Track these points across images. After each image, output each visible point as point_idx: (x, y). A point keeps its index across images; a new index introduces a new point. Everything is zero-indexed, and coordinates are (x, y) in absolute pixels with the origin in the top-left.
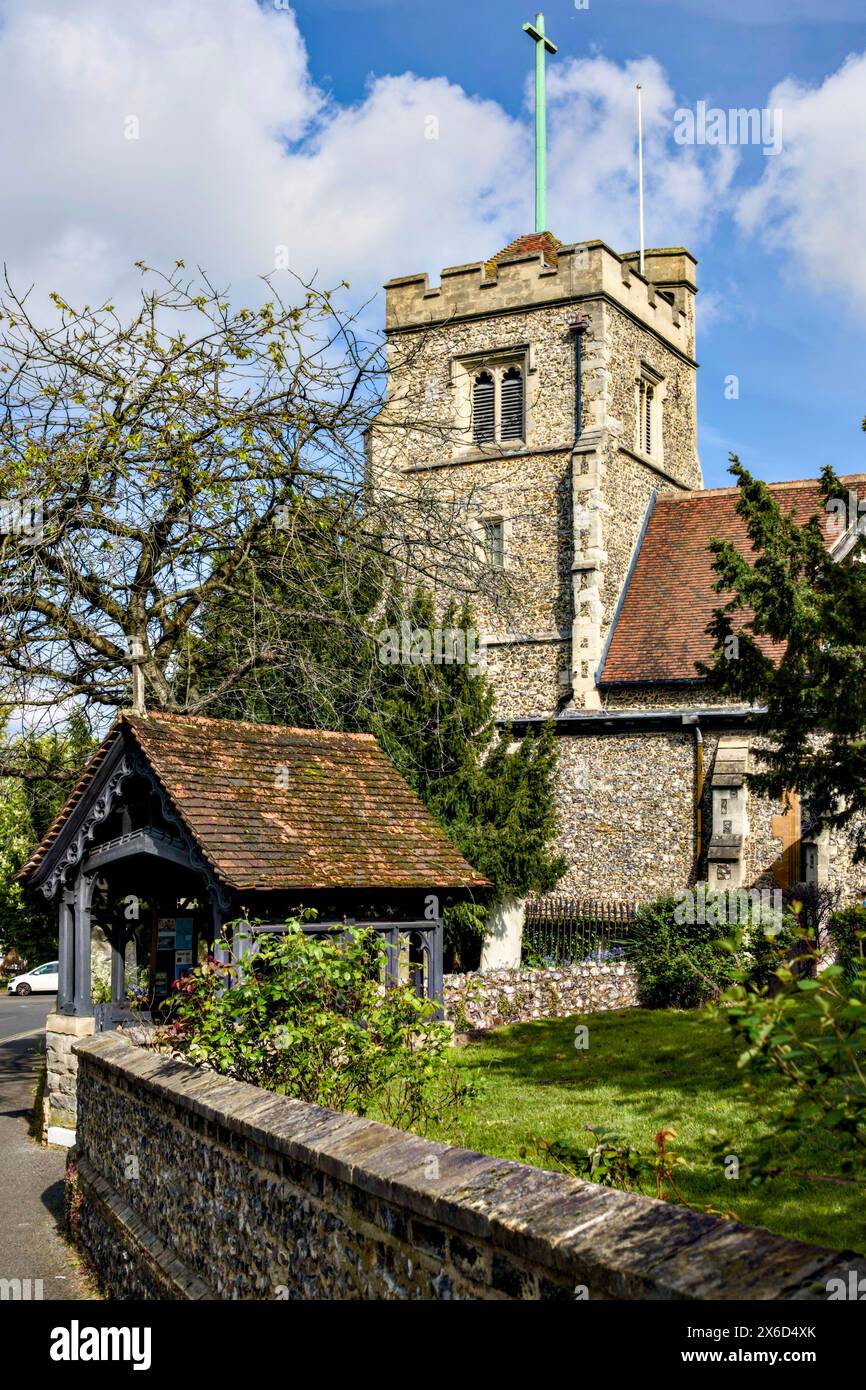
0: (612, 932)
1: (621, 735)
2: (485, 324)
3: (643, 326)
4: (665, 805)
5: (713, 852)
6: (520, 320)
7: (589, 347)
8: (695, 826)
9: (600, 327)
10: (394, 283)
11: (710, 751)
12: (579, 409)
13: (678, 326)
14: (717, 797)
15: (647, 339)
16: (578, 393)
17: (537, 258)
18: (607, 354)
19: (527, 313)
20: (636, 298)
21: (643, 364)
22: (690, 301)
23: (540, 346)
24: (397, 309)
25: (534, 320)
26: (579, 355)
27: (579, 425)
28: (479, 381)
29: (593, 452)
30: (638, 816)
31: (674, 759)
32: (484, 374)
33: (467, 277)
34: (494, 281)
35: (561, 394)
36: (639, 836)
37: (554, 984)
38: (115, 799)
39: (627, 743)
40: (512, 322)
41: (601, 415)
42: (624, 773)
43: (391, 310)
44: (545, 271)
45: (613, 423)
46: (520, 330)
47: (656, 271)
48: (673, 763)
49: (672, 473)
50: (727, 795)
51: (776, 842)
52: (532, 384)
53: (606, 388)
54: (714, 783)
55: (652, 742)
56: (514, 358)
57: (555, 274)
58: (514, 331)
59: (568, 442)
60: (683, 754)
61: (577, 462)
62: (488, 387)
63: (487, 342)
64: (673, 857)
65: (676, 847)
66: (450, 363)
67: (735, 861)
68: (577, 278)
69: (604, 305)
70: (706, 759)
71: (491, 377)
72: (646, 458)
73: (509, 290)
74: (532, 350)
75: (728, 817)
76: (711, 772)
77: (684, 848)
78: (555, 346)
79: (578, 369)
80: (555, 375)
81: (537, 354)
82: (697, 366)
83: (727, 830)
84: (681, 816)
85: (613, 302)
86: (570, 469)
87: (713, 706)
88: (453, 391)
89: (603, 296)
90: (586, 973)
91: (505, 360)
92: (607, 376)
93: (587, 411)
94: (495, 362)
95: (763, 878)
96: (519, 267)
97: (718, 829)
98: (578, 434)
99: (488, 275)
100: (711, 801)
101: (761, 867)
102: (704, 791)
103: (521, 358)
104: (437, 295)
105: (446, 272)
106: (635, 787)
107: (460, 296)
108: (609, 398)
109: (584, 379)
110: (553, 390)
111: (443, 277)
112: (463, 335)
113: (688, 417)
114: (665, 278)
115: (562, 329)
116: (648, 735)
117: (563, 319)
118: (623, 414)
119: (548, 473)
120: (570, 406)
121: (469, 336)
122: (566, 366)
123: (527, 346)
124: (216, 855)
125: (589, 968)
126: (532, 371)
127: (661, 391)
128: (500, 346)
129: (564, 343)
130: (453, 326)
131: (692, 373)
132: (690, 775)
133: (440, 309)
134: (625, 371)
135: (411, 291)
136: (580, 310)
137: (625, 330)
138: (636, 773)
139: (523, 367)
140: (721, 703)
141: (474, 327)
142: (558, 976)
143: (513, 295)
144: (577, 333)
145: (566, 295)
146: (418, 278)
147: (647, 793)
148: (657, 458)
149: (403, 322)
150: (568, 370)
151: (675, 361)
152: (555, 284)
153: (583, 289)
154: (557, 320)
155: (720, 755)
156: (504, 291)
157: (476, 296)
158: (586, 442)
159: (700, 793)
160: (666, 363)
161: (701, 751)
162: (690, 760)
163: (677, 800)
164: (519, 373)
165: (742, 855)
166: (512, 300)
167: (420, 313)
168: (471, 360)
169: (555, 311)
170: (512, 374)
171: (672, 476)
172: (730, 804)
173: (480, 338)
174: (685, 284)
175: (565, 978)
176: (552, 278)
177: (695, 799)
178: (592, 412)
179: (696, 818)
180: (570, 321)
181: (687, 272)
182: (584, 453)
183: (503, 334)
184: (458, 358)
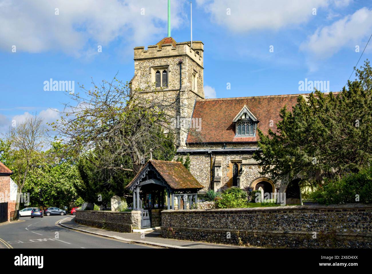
0: (201, 196)
1: (194, 155)
2: (158, 59)
3: (194, 61)
4: (204, 170)
5: (215, 180)
6: (167, 59)
7: (183, 67)
8: (211, 174)
9: (186, 62)
10: (136, 48)
11: (214, 159)
12: (181, 81)
13: (200, 60)
14: (216, 168)
15: (194, 64)
16: (181, 77)
17: (171, 45)
18: (187, 68)
19: (169, 58)
20: (192, 55)
21: (194, 70)
22: (202, 54)
23: (171, 66)
24: (137, 54)
25: (170, 60)
26: (181, 69)
27: (181, 84)
28: (157, 73)
29: (185, 91)
30: (198, 172)
31: (206, 160)
32: (158, 71)
33: (154, 48)
34: (161, 50)
35: (176, 77)
36: (199, 177)
37: (201, 205)
38: (146, 174)
39: (196, 157)
40: (165, 60)
41: (186, 83)
42: (195, 163)
43: (135, 55)
44: (173, 49)
45: (188, 84)
46: (167, 62)
47: (195, 46)
48: (206, 161)
49: (199, 94)
50: (218, 168)
51: (228, 178)
52: (170, 74)
53: (187, 76)
54: (215, 165)
55: (201, 157)
56: (165, 68)
57: (175, 49)
58: (166, 62)
59: (178, 88)
60: (208, 159)
61: (181, 93)
62: (159, 74)
63: (159, 64)
64: (206, 181)
65: (207, 179)
66: (150, 68)
67: (220, 182)
68: (181, 51)
69: (187, 57)
70: (213, 160)
71: (160, 72)
72: (194, 91)
73: (164, 52)
74: (170, 66)
75: (218, 173)
76: (214, 163)
77: (208, 179)
78: (175, 66)
79: (181, 72)
80: (175, 72)
81: (171, 67)
82: (203, 69)
83: (218, 175)
84: (207, 172)
85: (188, 56)
86: (179, 94)
87: (211, 148)
88: (151, 75)
89: (186, 55)
90: (207, 203)
91: (163, 68)
92: (187, 73)
93: (182, 81)
94: (161, 69)
95: (225, 185)
96: (167, 47)
97: (216, 175)
98: (181, 87)
99: (159, 48)
100: (214, 169)
101: (225, 183)
102: (213, 167)
103: (167, 68)
104: (147, 52)
105: (149, 47)
106: (198, 166)
107: (153, 52)
108: (187, 78)
109: (182, 74)
110: (175, 76)
111: (148, 48)
112: (153, 62)
113: (202, 81)
114: (197, 48)
115: (177, 62)
116: (200, 155)
117: (177, 60)
118: (190, 82)
119: (174, 95)
120: (178, 80)
121: (154, 62)
122: (178, 71)
123: (169, 66)
124: (170, 183)
125: (207, 202)
126: (170, 71)
127: (197, 75)
128: (162, 65)
129: (177, 65)
130: (151, 59)
131: (203, 70)
132: (210, 164)
133: (148, 55)
134: (190, 72)
135: (140, 50)
136: (181, 58)
137: (191, 63)
138: (198, 163)
139: (168, 70)
140: (213, 148)
141: (156, 60)
142: (202, 204)
143: (165, 53)
144: (180, 63)
145: (178, 54)
146: (142, 47)
147: (200, 167)
148: (196, 91)
149: (139, 57)
150: (178, 72)
151: (199, 68)
152: (175, 52)
153: (182, 53)
154: (176, 60)
155: (216, 160)
156: (163, 52)
157: (156, 53)
158: (183, 89)
159: (212, 168)
160: (198, 69)
161: (212, 159)
162: (210, 161)
163: (207, 169)
164: (166, 71)
165: (221, 181)
166: (165, 54)
167: (143, 56)
168: (155, 68)
169: (175, 58)
170: (165, 72)
171: (199, 95)
172: (218, 170)
173: (157, 63)
174: (201, 50)
175: (203, 204)
176: (174, 50)
177: (211, 169)
178: (184, 81)
179: (211, 173)
180: (179, 60)
181: (202, 47)
182: (183, 91)
183: (163, 62)
184: (152, 67)
